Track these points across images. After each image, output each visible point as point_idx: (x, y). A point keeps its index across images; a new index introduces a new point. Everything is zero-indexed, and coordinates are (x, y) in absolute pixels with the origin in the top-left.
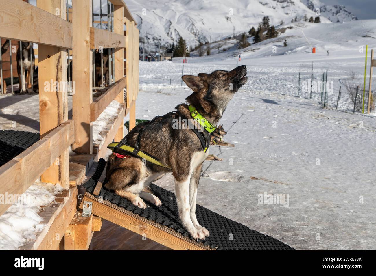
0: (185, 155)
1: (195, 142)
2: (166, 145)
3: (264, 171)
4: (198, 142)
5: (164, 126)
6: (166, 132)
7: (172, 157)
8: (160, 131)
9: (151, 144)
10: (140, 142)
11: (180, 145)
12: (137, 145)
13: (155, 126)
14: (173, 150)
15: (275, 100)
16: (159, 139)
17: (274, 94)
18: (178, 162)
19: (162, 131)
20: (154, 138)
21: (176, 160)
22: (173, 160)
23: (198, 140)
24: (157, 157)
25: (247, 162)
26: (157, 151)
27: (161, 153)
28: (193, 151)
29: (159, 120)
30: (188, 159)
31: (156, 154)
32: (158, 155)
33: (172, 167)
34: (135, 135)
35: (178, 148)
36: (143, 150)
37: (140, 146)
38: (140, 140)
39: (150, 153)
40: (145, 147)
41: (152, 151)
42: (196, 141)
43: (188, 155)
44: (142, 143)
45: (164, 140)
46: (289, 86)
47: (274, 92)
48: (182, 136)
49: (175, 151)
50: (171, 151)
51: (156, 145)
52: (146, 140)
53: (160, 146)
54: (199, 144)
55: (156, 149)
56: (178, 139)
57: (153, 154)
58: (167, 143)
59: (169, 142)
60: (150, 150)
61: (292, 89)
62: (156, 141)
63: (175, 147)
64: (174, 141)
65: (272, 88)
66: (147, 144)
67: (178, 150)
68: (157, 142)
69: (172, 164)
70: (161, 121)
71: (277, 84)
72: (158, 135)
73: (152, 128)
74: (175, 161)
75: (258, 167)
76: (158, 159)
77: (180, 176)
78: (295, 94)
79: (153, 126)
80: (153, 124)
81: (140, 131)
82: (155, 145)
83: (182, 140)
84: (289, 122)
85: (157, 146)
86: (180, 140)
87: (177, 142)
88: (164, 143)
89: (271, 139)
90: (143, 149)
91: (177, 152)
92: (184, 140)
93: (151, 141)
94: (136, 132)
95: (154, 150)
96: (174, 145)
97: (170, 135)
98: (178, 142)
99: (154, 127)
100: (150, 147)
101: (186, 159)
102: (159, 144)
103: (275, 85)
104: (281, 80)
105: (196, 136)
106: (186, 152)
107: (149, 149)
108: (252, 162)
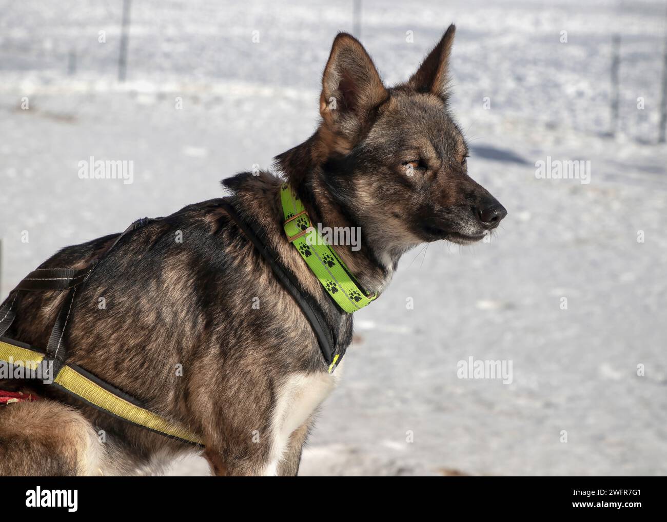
0: (253, 383)
1: (293, 334)
2: (179, 342)
3: (494, 444)
4: (303, 333)
5: (171, 261)
6: (179, 286)
7: (202, 390)
8: (153, 284)
9: (117, 339)
10: (68, 329)
11: (233, 341)
12: (55, 342)
13: (133, 264)
14: (207, 360)
15: (521, 150)
16: (150, 319)
17: (515, 123)
18: (221, 409)
19: (160, 282)
20: (127, 311)
21: (215, 404)
22: (204, 401)
23: (303, 323)
24: (139, 392)
25: (420, 409)
26: (142, 365)
27: (157, 375)
28: (284, 369)
29: (149, 237)
30: (265, 400)
31: (137, 378)
32: (143, 383)
33: (199, 431)
34: (50, 299)
35: (224, 354)
36: (79, 363)
37: (69, 345)
38: (71, 321)
39: (110, 374)
40: (92, 349)
41: (117, 366)
42: (296, 328)
43: (263, 386)
44: (76, 333)
45: (168, 320)
46: (570, 90)
47: (510, 113)
48: (244, 306)
49: (215, 366)
50: (197, 364)
51: (137, 341)
52: (94, 325)
53: (152, 346)
54: (311, 344)
55: (138, 359)
56: (228, 315)
57: (121, 379)
58: (182, 334)
59: (188, 327)
60: (111, 363)
61: (581, 103)
62: (138, 326)
63: (214, 350)
64: (209, 325)
65: (501, 99)
66: (98, 337)
67: (225, 361)
68: (143, 328)
69: (200, 417)
70: (156, 242)
71: (519, 79)
72: (144, 301)
73: (122, 269)
74: (210, 407)
75: (467, 429)
76: (141, 401)
77: (234, 465)
78: (598, 122)
79: (125, 262)
80: (125, 253)
81: (72, 283)
82: (132, 342)
83: (241, 323)
84: (579, 242)
85: (142, 347)
86: (236, 323)
87: (221, 327)
88: (170, 335)
89: (510, 314)
90: (82, 358)
91: (222, 368)
92: (251, 324)
93: (117, 328)
94: (54, 286)
95: (126, 364)
96: (208, 340)
97: (195, 299)
98: (225, 329)
99: (129, 266)
100: (113, 349)
101: (257, 400)
102: (148, 339)
103: (510, 84)
104: (535, 62)
105: (298, 310)
106: (256, 371)
107: (106, 360)
108: (440, 409)
